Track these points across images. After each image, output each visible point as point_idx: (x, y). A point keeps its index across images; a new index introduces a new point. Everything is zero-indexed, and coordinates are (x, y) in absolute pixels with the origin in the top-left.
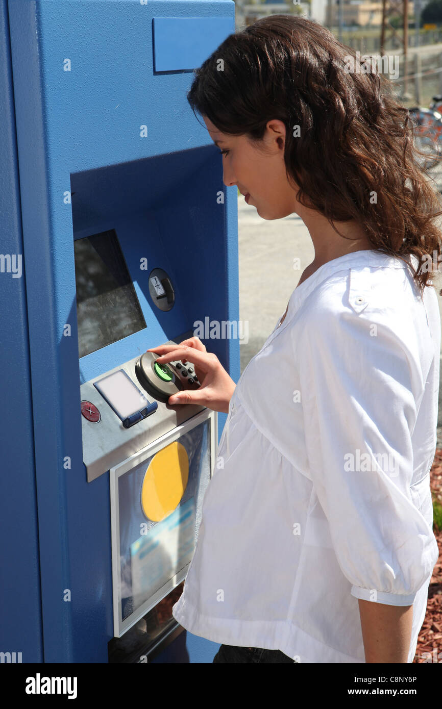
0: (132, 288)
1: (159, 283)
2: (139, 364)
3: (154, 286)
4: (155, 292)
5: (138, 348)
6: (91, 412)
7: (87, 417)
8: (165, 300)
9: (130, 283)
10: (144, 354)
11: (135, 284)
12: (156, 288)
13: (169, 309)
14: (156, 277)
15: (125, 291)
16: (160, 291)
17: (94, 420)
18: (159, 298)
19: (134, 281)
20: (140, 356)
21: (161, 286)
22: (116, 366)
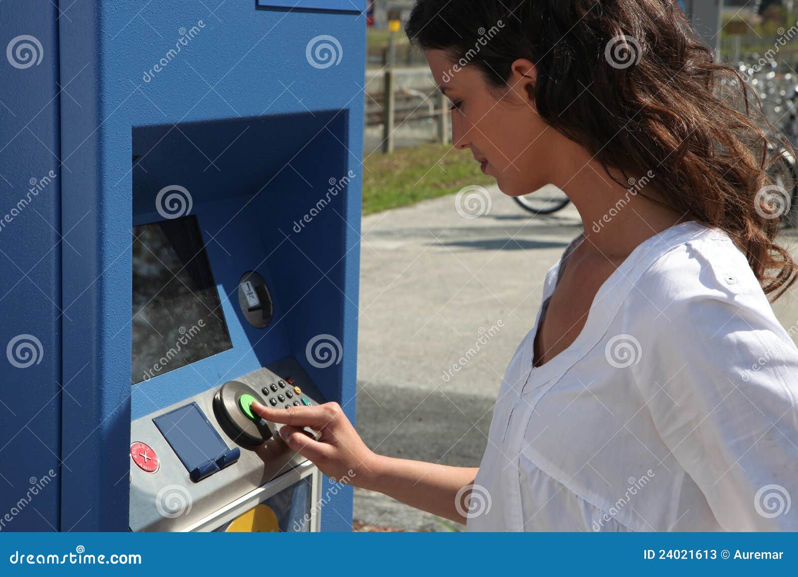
0: (216, 294)
1: (252, 290)
2: (218, 396)
3: (246, 293)
4: (247, 302)
5: (218, 374)
6: (146, 457)
7: (141, 465)
8: (259, 312)
9: (212, 286)
10: (225, 384)
11: (220, 289)
12: (248, 297)
13: (264, 326)
14: (249, 282)
15: (206, 298)
16: (253, 301)
17: (149, 469)
18: (251, 309)
19: (219, 283)
20: (220, 386)
21: (255, 295)
22: (186, 398)
